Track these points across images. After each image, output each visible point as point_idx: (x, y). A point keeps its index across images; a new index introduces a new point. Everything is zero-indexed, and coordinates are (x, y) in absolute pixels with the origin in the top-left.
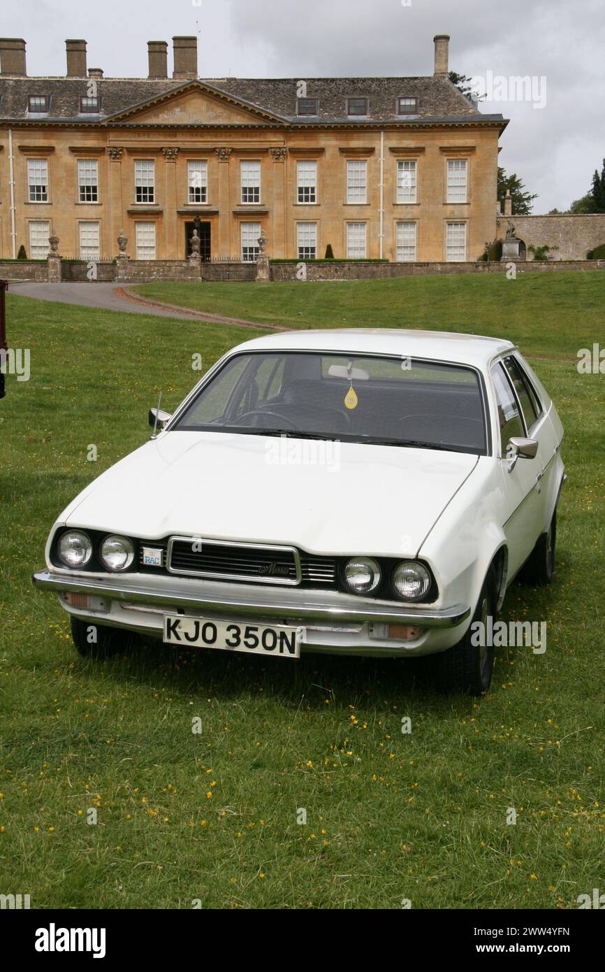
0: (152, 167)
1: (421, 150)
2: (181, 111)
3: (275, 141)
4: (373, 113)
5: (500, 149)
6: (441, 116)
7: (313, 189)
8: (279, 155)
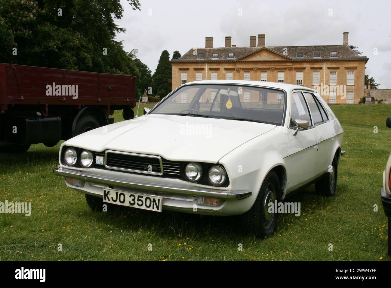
0: (249, 74)
1: (338, 68)
2: (260, 56)
3: (289, 65)
4: (322, 57)
5: (366, 68)
6: (345, 57)
7: (301, 81)
8: (290, 70)
